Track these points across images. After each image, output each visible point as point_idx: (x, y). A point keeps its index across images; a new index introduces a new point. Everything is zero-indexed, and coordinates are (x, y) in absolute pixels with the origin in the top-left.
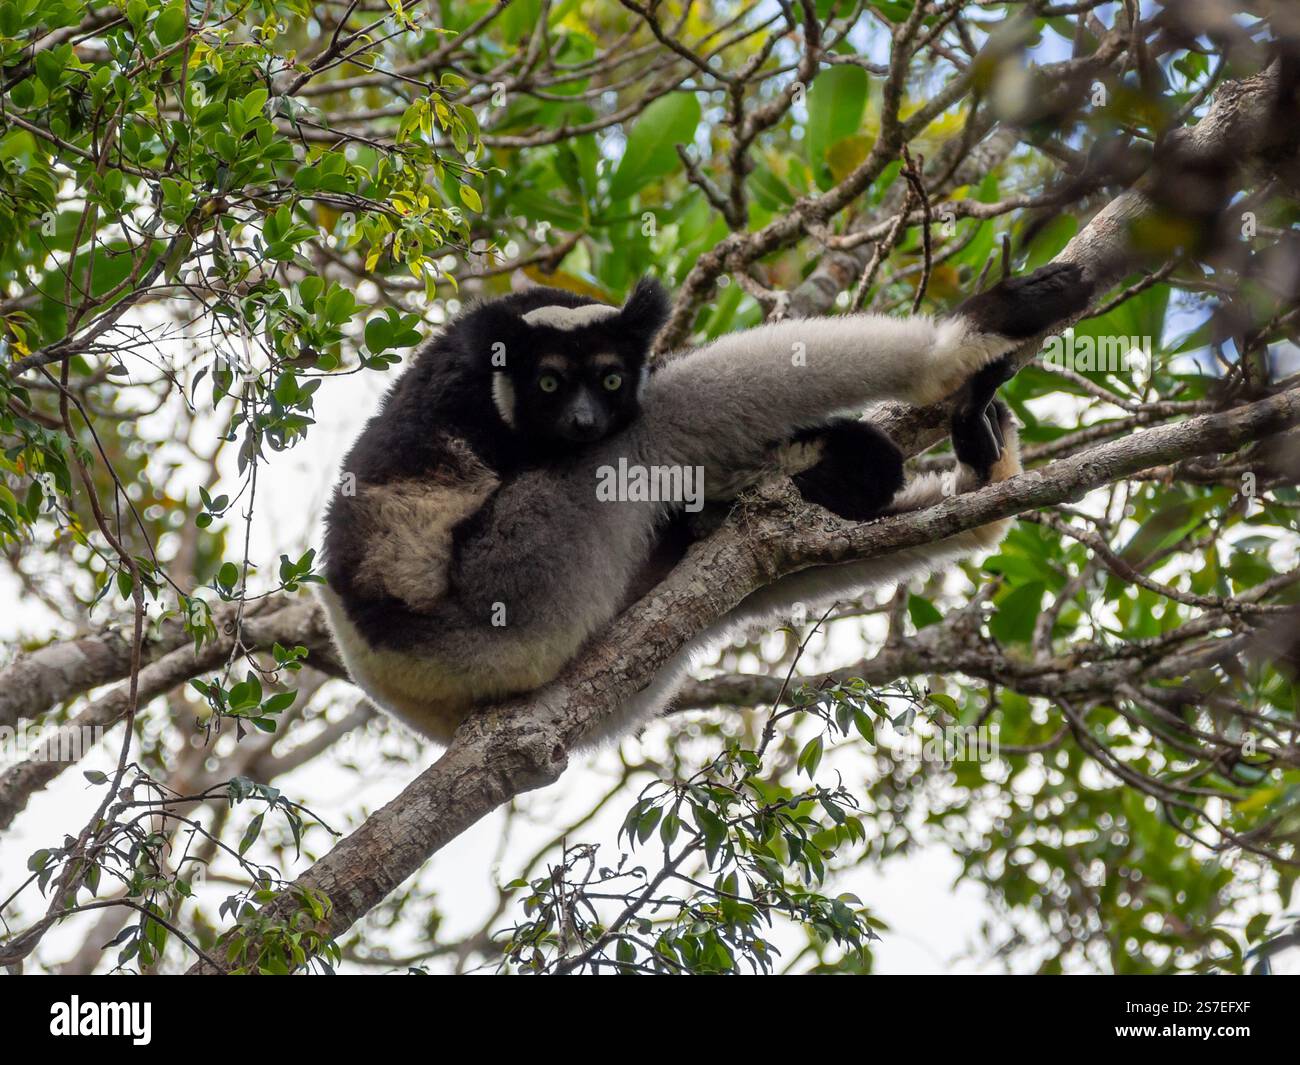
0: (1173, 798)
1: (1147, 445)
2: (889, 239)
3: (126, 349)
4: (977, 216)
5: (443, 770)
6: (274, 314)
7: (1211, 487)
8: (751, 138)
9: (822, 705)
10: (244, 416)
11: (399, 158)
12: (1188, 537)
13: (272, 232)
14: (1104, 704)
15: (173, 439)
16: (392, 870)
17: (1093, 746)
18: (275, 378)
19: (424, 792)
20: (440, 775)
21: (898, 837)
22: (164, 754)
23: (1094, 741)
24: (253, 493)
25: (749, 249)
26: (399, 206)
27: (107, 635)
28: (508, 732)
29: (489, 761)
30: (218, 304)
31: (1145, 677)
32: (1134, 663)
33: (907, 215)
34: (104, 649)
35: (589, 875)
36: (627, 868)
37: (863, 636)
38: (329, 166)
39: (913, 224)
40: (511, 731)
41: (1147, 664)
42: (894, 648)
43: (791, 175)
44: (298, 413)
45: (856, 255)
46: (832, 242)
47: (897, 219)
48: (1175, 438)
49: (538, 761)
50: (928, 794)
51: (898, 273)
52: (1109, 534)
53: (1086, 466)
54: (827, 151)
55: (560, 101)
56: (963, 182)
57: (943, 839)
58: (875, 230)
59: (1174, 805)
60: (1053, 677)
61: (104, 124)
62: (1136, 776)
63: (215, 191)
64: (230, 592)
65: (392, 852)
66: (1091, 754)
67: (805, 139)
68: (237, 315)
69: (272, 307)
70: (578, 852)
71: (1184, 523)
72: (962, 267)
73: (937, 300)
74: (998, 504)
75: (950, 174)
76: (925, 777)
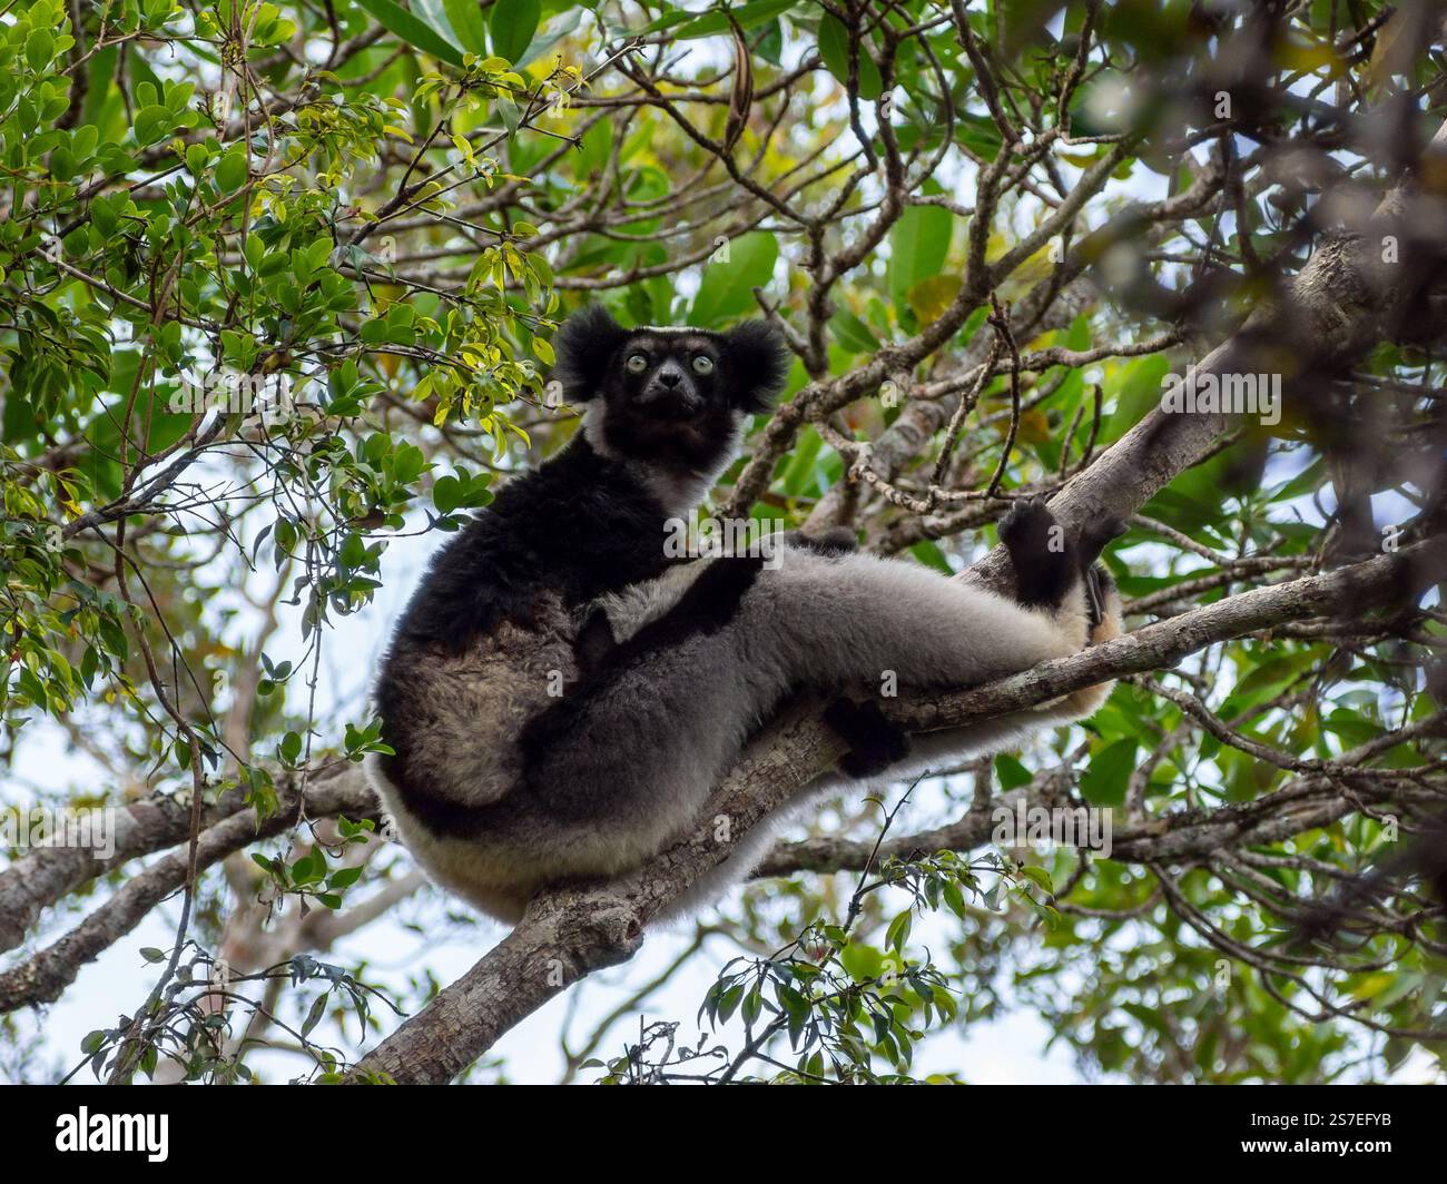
0: (1269, 965)
1: (1247, 608)
2: (976, 388)
3: (185, 508)
4: (1068, 364)
5: (513, 947)
6: (340, 472)
7: (1310, 643)
8: (832, 281)
9: (911, 879)
10: (308, 579)
11: (469, 309)
12: (1286, 692)
13: (338, 387)
14: (1199, 867)
15: (229, 584)
16: (459, 1051)
17: (1188, 912)
18: (340, 539)
19: (493, 970)
20: (510, 952)
21: (984, 1000)
22: (220, 914)
23: (1188, 906)
24: (317, 659)
25: (830, 398)
26: (469, 359)
27: (160, 799)
28: (580, 907)
29: (561, 937)
30: (281, 462)
31: (1241, 841)
32: (1231, 827)
33: (994, 364)
34: (157, 813)
35: (667, 1055)
36: (707, 1047)
37: (947, 792)
38: (397, 317)
39: (1000, 373)
40: (584, 906)
41: (1243, 828)
42: (979, 811)
43: (873, 316)
44: (364, 575)
45: (941, 403)
46: (915, 391)
47: (985, 367)
48: (1275, 601)
49: (613, 938)
50: (1014, 956)
51: (985, 419)
52: (1204, 692)
53: (1183, 630)
54: (911, 290)
55: (632, 240)
56: (1052, 326)
57: (1031, 1002)
58: (960, 378)
59: (1272, 973)
60: (1145, 842)
61: (162, 274)
62: (1232, 943)
63: (278, 343)
64: (293, 763)
65: (460, 1033)
66: (1186, 919)
67: (887, 275)
68: (301, 474)
69: (338, 466)
70: (656, 1030)
71: (1283, 678)
72: (1051, 411)
73: (1025, 446)
74: (1092, 669)
75: (1039, 317)
76: (1012, 939)
